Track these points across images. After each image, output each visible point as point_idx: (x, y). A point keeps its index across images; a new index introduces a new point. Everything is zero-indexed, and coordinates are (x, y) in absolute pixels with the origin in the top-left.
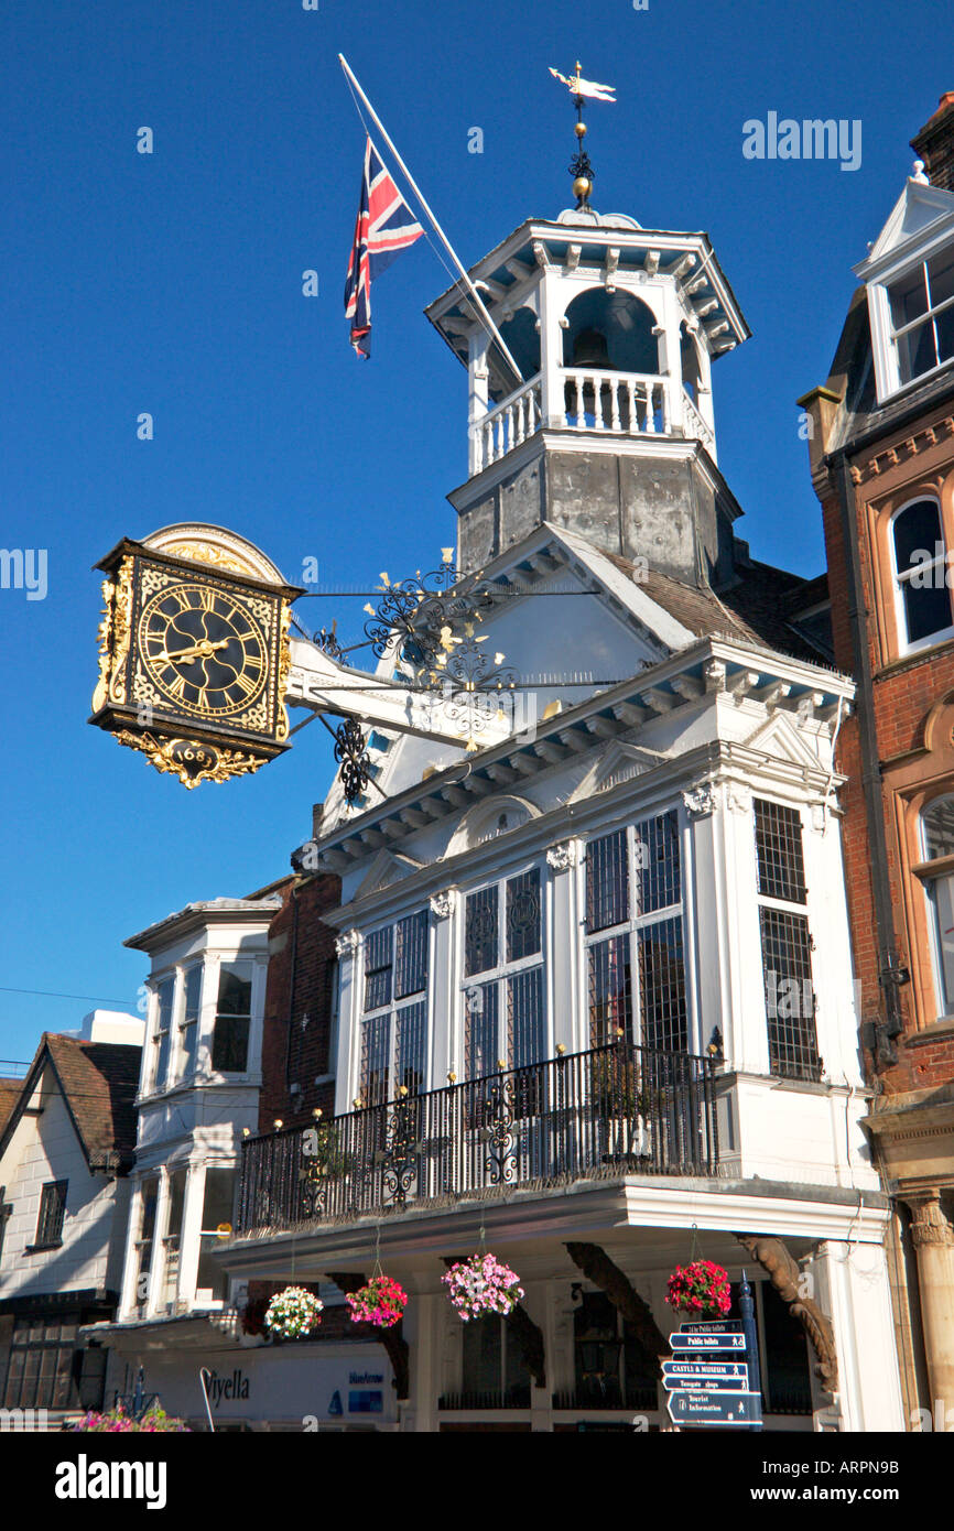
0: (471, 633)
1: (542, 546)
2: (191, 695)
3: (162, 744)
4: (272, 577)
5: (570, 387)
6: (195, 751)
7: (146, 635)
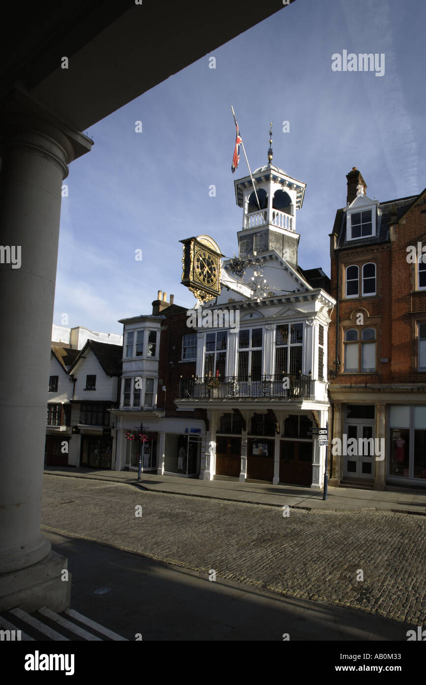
0: (259, 274)
1: (270, 254)
2: (204, 280)
3: (197, 291)
4: (218, 252)
5: (274, 213)
6: (203, 294)
7: (196, 263)
